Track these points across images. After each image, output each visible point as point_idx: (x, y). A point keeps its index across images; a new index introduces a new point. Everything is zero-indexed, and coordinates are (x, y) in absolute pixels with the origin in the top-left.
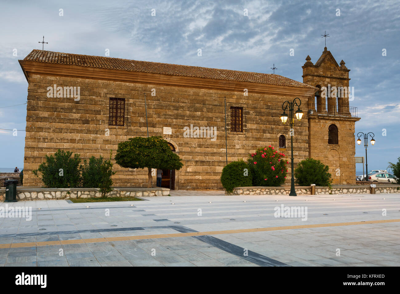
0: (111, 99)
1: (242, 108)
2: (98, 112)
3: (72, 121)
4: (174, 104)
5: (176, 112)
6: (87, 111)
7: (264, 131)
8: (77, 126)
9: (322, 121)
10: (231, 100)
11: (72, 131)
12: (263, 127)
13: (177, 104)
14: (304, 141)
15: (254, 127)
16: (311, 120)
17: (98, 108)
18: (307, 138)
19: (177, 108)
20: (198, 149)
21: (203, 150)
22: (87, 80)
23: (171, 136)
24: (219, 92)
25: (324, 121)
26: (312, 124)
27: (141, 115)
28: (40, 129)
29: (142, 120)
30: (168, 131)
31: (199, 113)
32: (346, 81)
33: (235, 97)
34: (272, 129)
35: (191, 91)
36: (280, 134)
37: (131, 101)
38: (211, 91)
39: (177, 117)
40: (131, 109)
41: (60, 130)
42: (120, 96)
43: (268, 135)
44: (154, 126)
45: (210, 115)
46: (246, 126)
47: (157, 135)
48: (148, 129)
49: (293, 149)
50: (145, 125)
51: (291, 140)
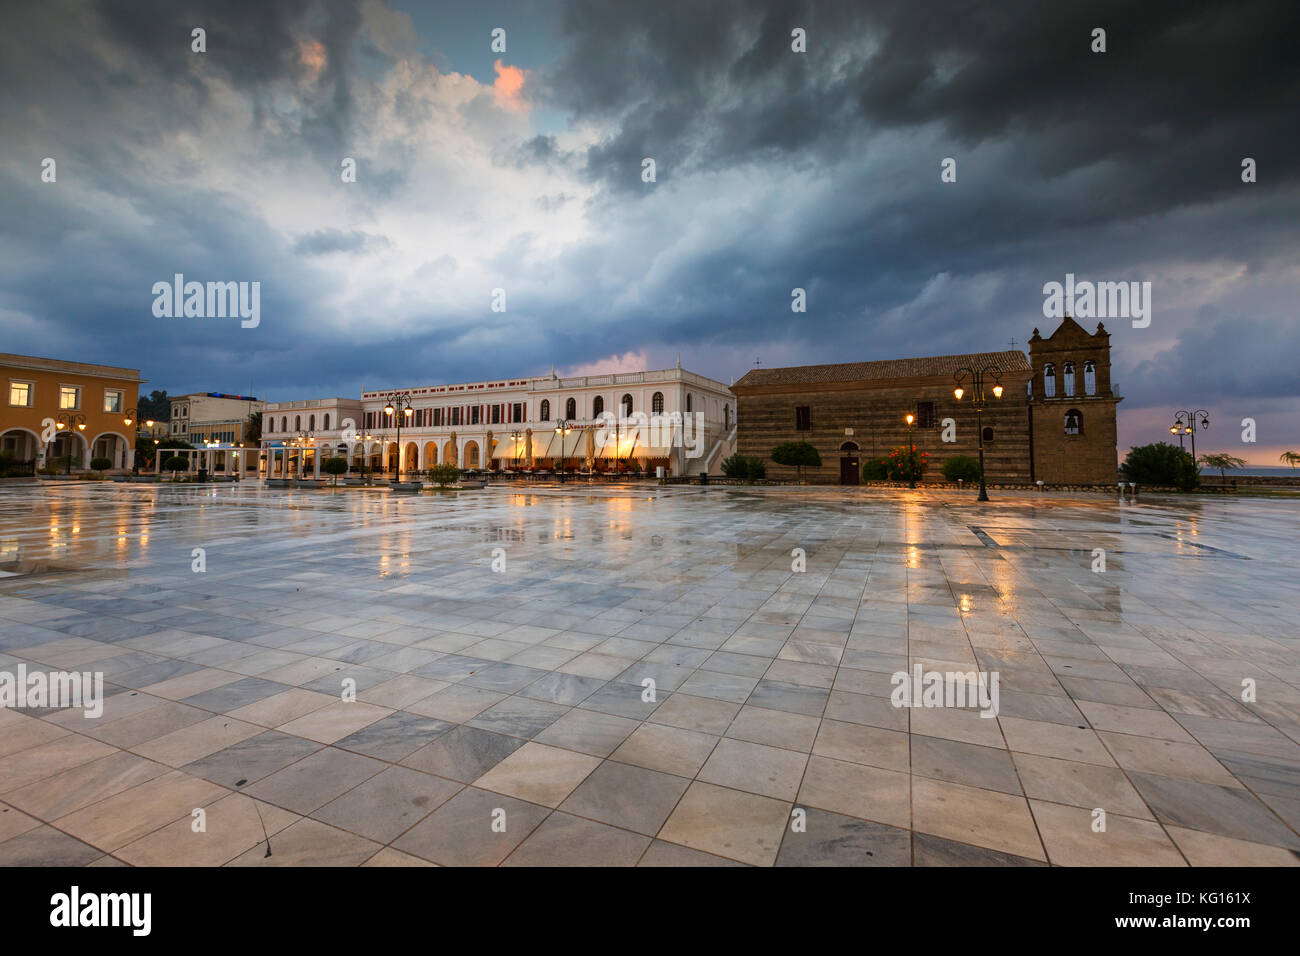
0: (797, 408)
1: (933, 403)
2: (788, 420)
3: (768, 428)
4: (855, 406)
5: (856, 413)
6: (779, 420)
7: (962, 425)
8: (773, 432)
9: (1051, 407)
10: (918, 396)
11: (770, 436)
12: (960, 420)
13: (858, 406)
14: (1021, 432)
16: (1034, 408)
17: (787, 416)
18: (1027, 428)
19: (858, 410)
20: (882, 447)
21: (886, 447)
22: (777, 395)
23: (854, 436)
24: (904, 389)
25: (1055, 407)
26: (1035, 412)
27: (825, 418)
28: (747, 436)
29: (824, 423)
30: (849, 432)
31: (881, 412)
32: (1102, 350)
33: (923, 393)
34: (974, 421)
35: (872, 393)
36: (984, 427)
37: (815, 408)
38: (894, 390)
39: (858, 417)
40: (816, 414)
41: (760, 436)
42: (805, 404)
43: (968, 429)
44: (836, 427)
45: (894, 413)
46: (937, 421)
47: (838, 435)
48: (831, 431)
49: (1005, 442)
50: (828, 427)
51: (1001, 432)
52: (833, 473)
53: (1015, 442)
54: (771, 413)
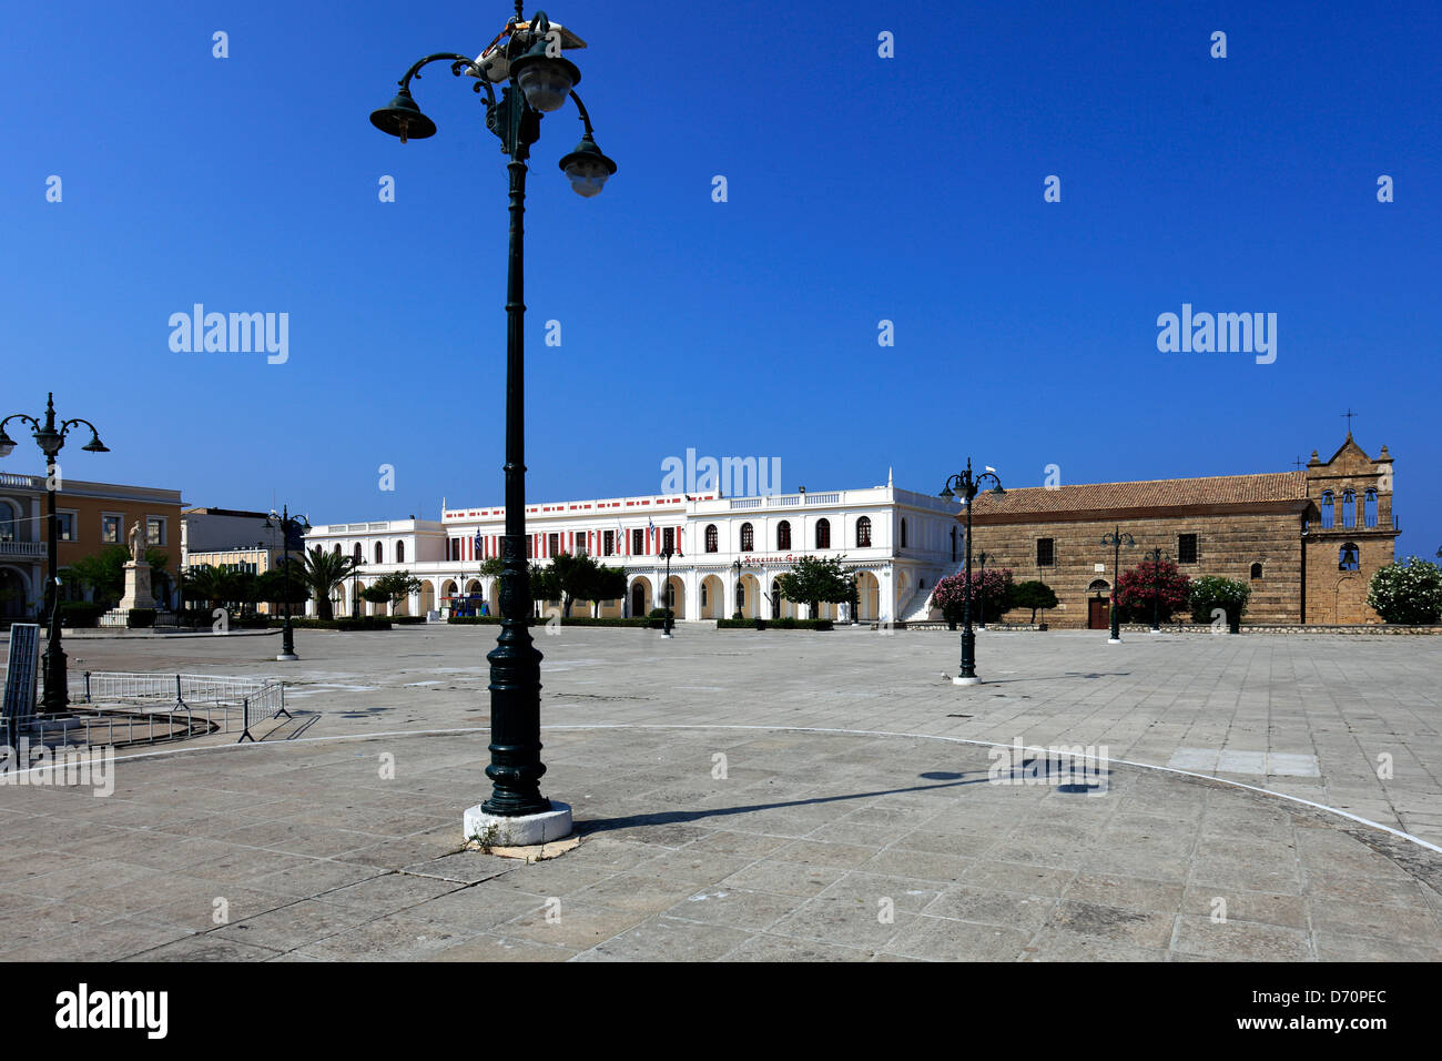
0: (1039, 541)
1: (1195, 535)
2: (1027, 555)
5: (1109, 547)
6: (1015, 555)
7: (1228, 560)
8: (1009, 568)
10: (1179, 529)
12: (1225, 555)
14: (1291, 569)
15: (1213, 556)
16: (1307, 542)
17: (1026, 550)
18: (1299, 564)
22: (1014, 525)
23: (1104, 574)
24: (1163, 521)
25: (1330, 541)
27: (1072, 554)
29: (1071, 559)
30: (1099, 568)
31: (1136, 547)
32: (1384, 478)
33: (1186, 524)
34: (1241, 557)
35: (1127, 523)
36: (1252, 563)
37: (1060, 540)
38: (1152, 521)
39: (1110, 551)
40: (1059, 549)
42: (1048, 537)
43: (1235, 565)
44: (1084, 564)
45: (1152, 546)
46: (1200, 556)
47: (1088, 572)
48: (1078, 567)
49: (1275, 580)
50: (1075, 563)
51: (1271, 569)
52: (1080, 616)
53: (1285, 580)
54: (1007, 546)
